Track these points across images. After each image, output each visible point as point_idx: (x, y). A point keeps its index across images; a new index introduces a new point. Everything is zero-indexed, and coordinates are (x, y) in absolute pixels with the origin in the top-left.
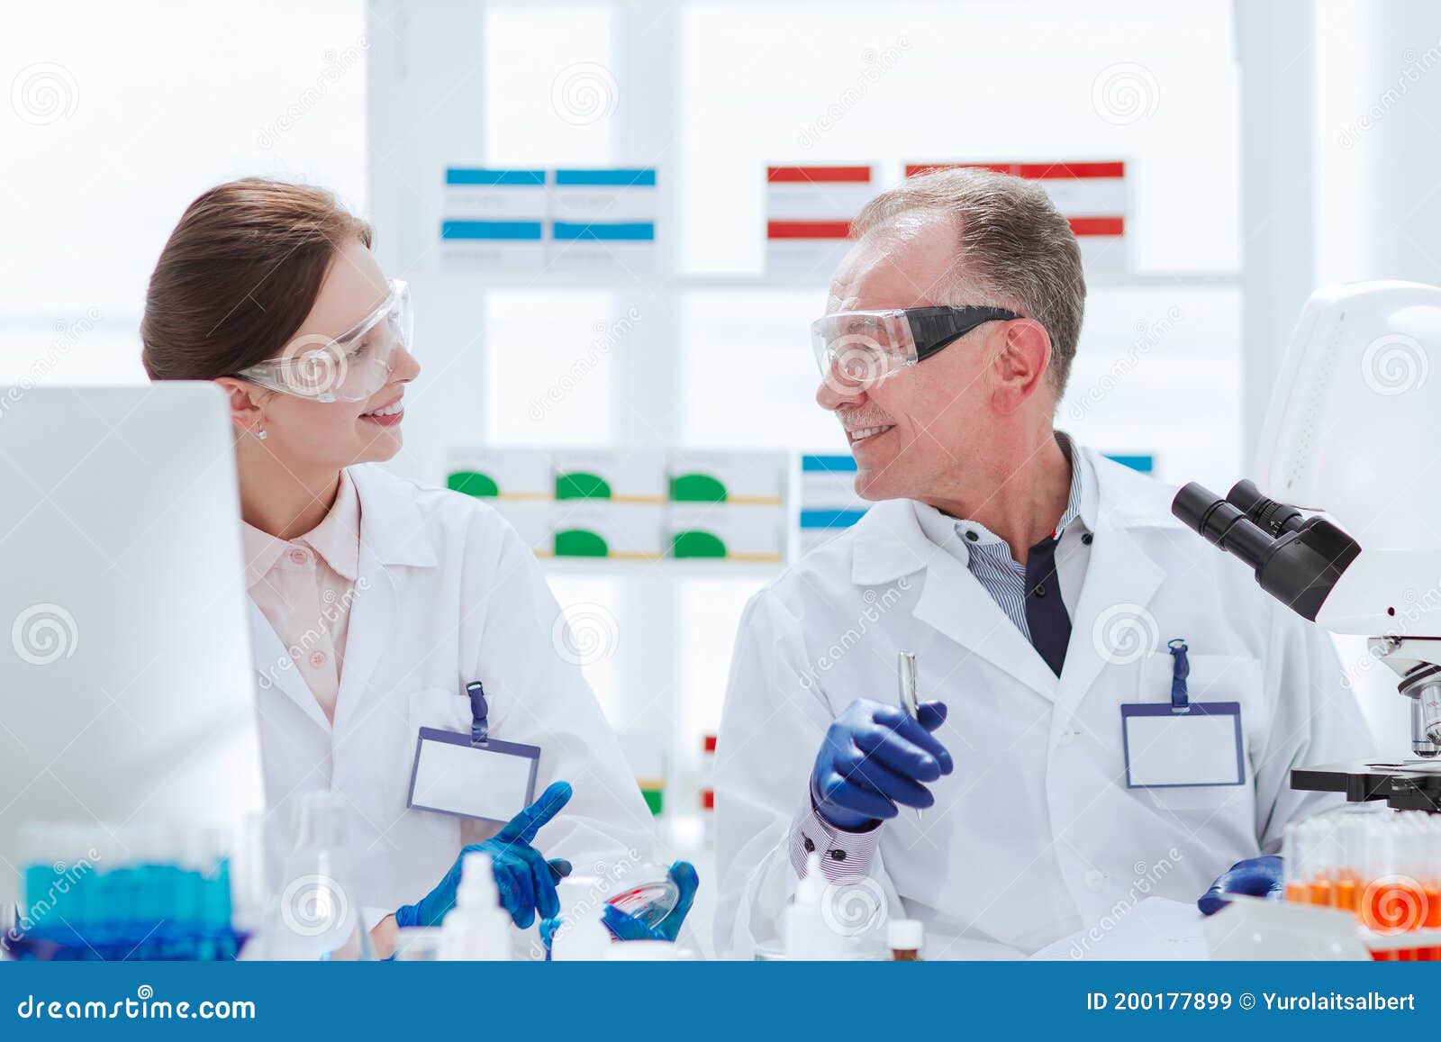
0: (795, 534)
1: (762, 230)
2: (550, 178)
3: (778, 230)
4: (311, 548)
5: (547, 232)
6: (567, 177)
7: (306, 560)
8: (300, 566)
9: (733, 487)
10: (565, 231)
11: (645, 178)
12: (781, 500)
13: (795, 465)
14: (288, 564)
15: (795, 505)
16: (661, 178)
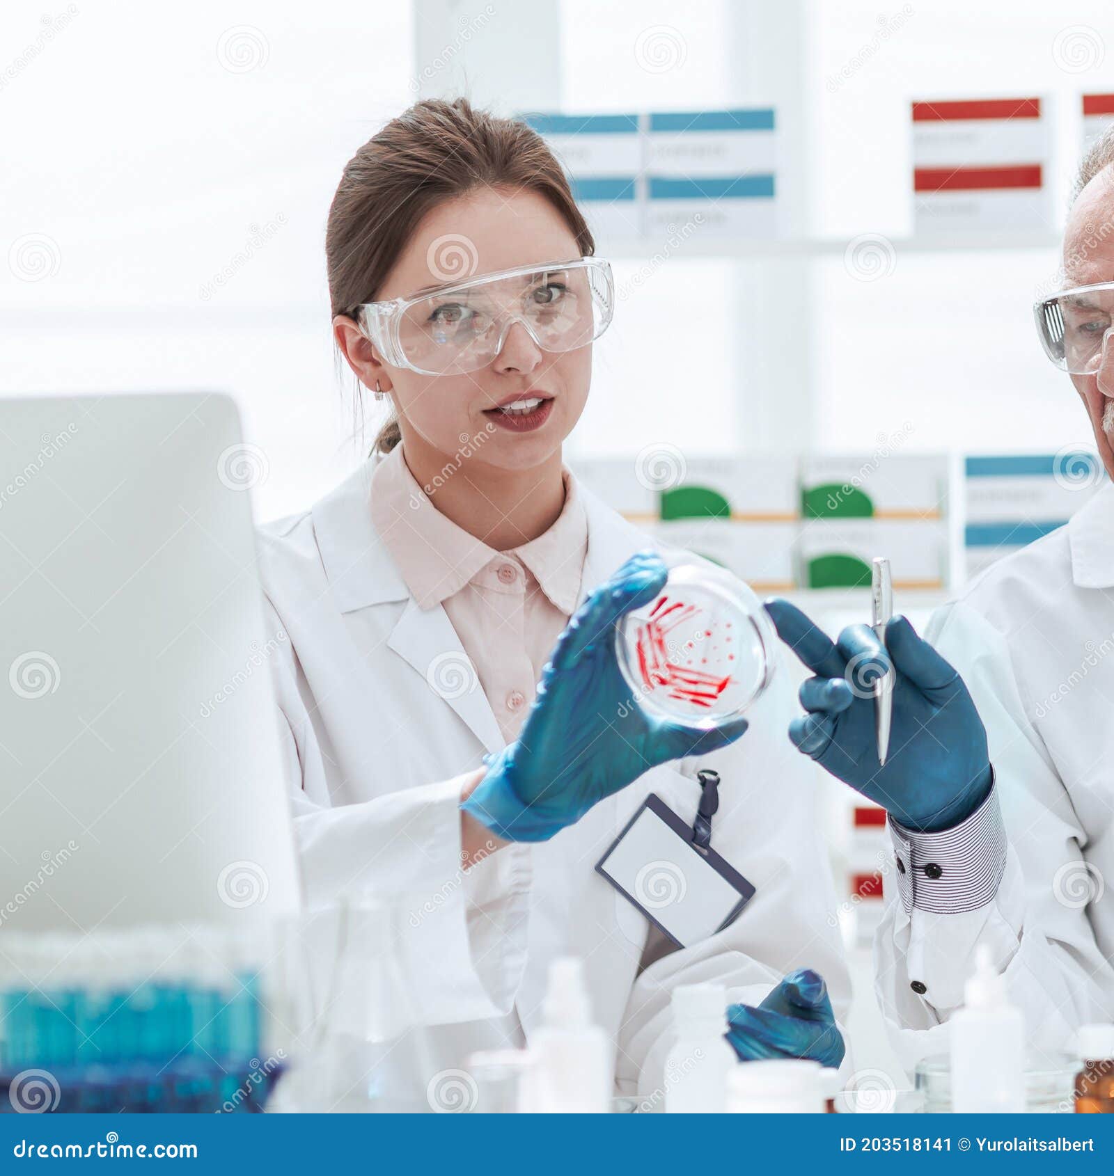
0: (959, 554)
1: (908, 180)
2: (643, 124)
3: (927, 180)
4: (524, 566)
5: (642, 190)
6: (664, 123)
7: (515, 580)
8: (507, 587)
9: (881, 498)
10: (665, 189)
11: (760, 120)
12: (939, 514)
13: (956, 471)
14: (493, 581)
15: (958, 519)
16: (781, 119)
